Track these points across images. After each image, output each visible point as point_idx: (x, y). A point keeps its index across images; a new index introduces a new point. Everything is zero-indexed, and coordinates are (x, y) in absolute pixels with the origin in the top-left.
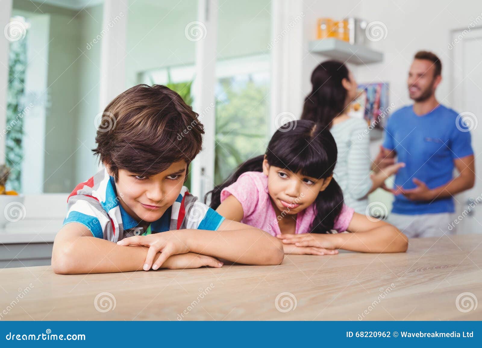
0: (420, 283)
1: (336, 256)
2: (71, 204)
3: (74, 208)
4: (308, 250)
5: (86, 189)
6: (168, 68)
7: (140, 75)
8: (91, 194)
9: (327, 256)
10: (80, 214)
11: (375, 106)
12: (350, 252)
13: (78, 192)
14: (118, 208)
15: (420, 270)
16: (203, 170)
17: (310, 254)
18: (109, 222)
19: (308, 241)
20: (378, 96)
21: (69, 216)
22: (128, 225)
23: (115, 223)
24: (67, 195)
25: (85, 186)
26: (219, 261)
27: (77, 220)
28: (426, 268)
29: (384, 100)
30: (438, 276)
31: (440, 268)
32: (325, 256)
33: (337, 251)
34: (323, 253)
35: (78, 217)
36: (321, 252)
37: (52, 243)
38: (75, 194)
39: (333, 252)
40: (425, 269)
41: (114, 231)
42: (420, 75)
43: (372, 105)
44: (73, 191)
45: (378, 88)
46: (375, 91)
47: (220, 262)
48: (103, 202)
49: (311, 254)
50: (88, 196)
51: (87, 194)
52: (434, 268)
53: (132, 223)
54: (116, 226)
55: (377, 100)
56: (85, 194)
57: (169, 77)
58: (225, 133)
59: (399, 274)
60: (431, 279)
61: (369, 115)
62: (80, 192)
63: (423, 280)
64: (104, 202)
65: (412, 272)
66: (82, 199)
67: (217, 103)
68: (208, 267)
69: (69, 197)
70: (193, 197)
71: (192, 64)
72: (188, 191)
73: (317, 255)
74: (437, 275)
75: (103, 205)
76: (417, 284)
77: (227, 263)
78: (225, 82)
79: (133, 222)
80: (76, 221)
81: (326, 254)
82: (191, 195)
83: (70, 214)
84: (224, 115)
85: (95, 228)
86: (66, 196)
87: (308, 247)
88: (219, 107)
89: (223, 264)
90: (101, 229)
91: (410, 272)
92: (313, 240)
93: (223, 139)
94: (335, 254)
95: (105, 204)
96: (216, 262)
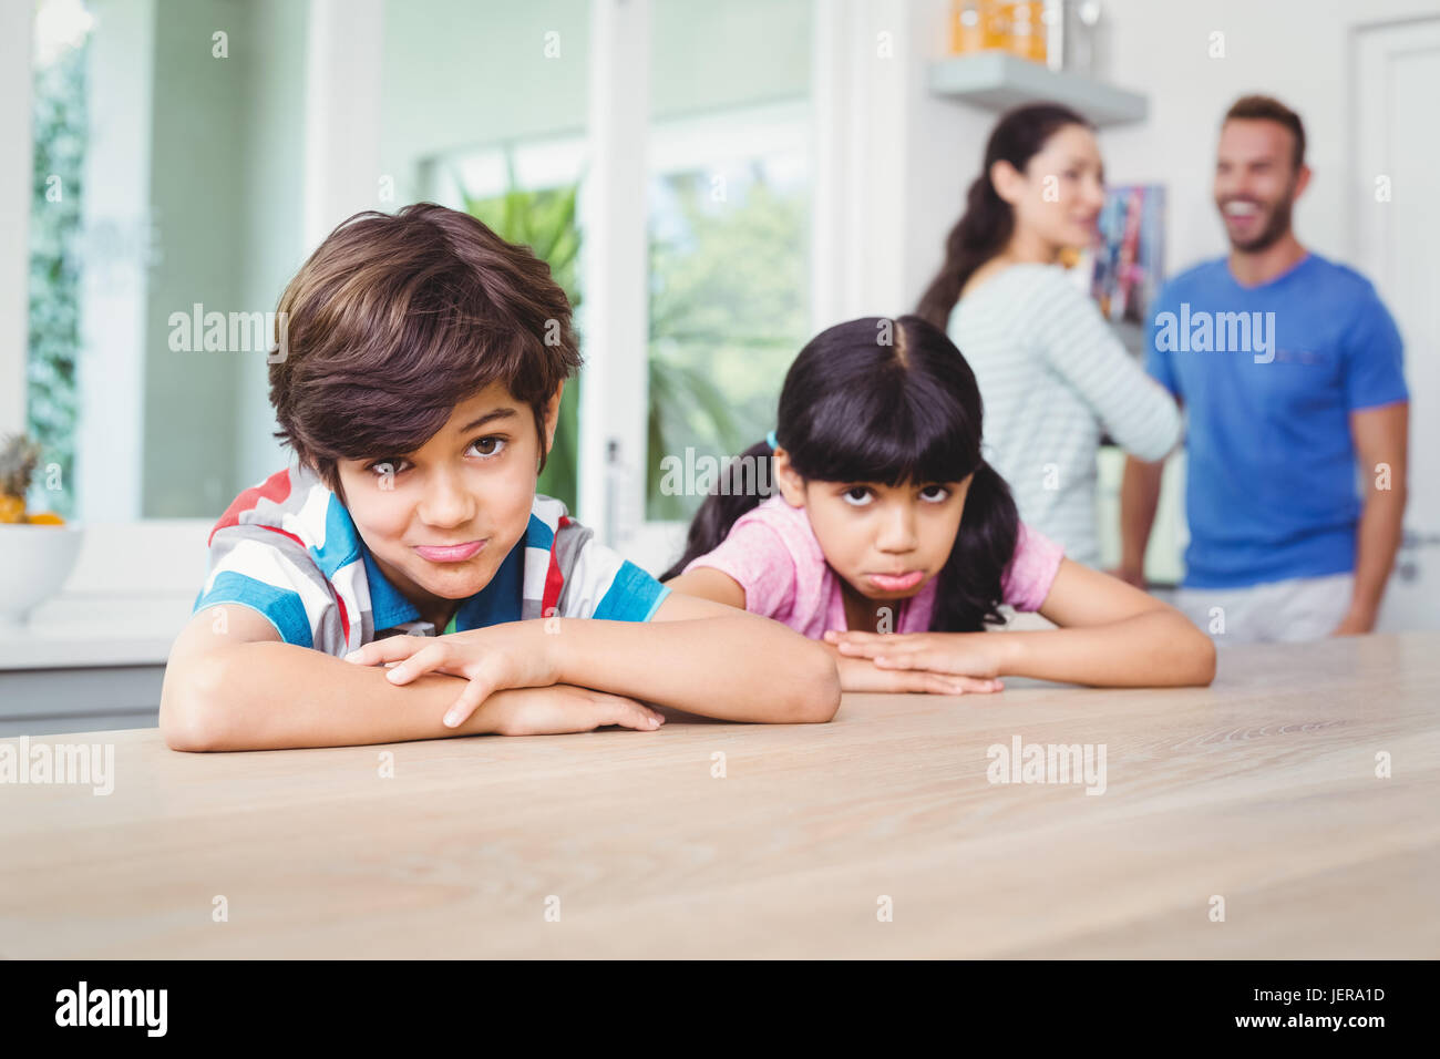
0: (1235, 774)
1: (997, 696)
2: (221, 551)
3: (228, 563)
4: (915, 681)
5: (266, 509)
6: (508, 145)
7: (426, 167)
8: (281, 524)
9: (971, 696)
10: (247, 579)
11: (1125, 255)
12: (1059, 687)
13: (242, 516)
14: (359, 564)
15: (1239, 737)
16: (613, 447)
17: (921, 690)
18: (330, 606)
19: (913, 654)
20: (1132, 224)
21: (215, 584)
22: (387, 618)
23: (349, 611)
24: (211, 524)
25: (263, 502)
26: (649, 711)
27: (236, 597)
28: (1258, 731)
29: (1150, 238)
30: (1292, 753)
31: (1298, 729)
32: (966, 696)
33: (998, 684)
34: (959, 690)
35: (241, 588)
36: (953, 686)
37: (162, 666)
38: (235, 522)
39: (988, 686)
40: (1254, 734)
41: (346, 632)
42: (1257, 167)
43: (1115, 252)
44: (226, 514)
45: (1134, 202)
46: (1125, 211)
47: (653, 714)
48: (315, 547)
49: (925, 692)
50: (270, 528)
51: (269, 525)
52: (1282, 730)
53: (401, 610)
54: (354, 618)
55: (1131, 238)
56: (263, 524)
57: (511, 172)
58: (681, 338)
59: (1177, 747)
60: (1272, 762)
61: (1106, 281)
62: (248, 518)
63: (1245, 766)
64: (319, 548)
65: (1219, 741)
66: (256, 539)
67: (653, 248)
68: (615, 728)
69: (216, 530)
70: (581, 530)
71: (578, 131)
72: (567, 513)
73: (941, 694)
74: (1287, 751)
75: (315, 557)
76: (1226, 775)
77: (676, 716)
78: (682, 182)
79: (404, 608)
80: (237, 600)
81: (967, 692)
82: (576, 525)
83: (217, 578)
84: (677, 283)
85: (289, 622)
86: (208, 526)
87: (912, 670)
88: (661, 260)
89: (663, 720)
90: (307, 626)
91: (1208, 742)
92: (928, 651)
93: (674, 355)
94: (995, 691)
95: (321, 553)
96: (641, 715)
